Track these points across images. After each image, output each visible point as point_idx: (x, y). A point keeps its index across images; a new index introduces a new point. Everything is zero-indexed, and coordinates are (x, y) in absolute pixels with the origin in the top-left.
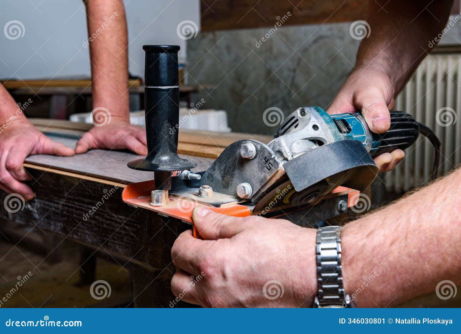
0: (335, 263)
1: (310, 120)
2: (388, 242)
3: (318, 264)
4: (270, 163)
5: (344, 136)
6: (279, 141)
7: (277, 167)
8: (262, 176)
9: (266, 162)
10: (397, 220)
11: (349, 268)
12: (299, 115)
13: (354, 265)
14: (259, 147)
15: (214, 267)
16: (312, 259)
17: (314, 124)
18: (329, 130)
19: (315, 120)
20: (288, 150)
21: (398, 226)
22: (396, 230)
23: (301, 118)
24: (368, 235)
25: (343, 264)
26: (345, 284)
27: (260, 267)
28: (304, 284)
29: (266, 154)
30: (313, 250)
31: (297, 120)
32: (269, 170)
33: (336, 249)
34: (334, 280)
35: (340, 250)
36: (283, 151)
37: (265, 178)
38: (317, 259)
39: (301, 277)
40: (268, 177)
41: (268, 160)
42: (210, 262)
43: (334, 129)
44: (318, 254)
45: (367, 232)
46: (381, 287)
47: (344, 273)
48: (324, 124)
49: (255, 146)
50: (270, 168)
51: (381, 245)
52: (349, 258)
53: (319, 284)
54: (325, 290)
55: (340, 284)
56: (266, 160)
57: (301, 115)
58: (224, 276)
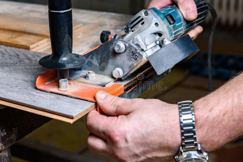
0: (192, 127)
1: (152, 19)
2: (222, 114)
3: (182, 129)
4: (136, 55)
5: (172, 26)
6: (137, 38)
7: (141, 58)
8: (130, 63)
9: (133, 55)
10: (226, 100)
11: (200, 130)
12: (144, 15)
13: (202, 128)
14: (127, 45)
15: (120, 136)
16: (178, 126)
17: (156, 22)
18: (165, 25)
19: (156, 19)
20: (143, 44)
21: (227, 104)
22: (226, 106)
23: (145, 18)
24: (210, 111)
25: (196, 127)
26: (198, 139)
27: (148, 134)
28: (174, 141)
29: (133, 50)
30: (178, 121)
31: (143, 19)
32: (135, 60)
33: (191, 119)
34: (191, 137)
35: (194, 120)
36: (140, 44)
37: (133, 65)
38: (181, 126)
39: (172, 137)
40: (135, 64)
41: (134, 53)
42: (117, 133)
43: (167, 24)
44: (181, 123)
45: (209, 109)
46: (218, 138)
47: (197, 133)
48: (161, 21)
49: (124, 44)
50: (136, 59)
51: (218, 116)
52: (199, 125)
53: (183, 140)
54: (186, 143)
55: (195, 139)
56: (133, 53)
57: (145, 16)
58: (126, 141)
